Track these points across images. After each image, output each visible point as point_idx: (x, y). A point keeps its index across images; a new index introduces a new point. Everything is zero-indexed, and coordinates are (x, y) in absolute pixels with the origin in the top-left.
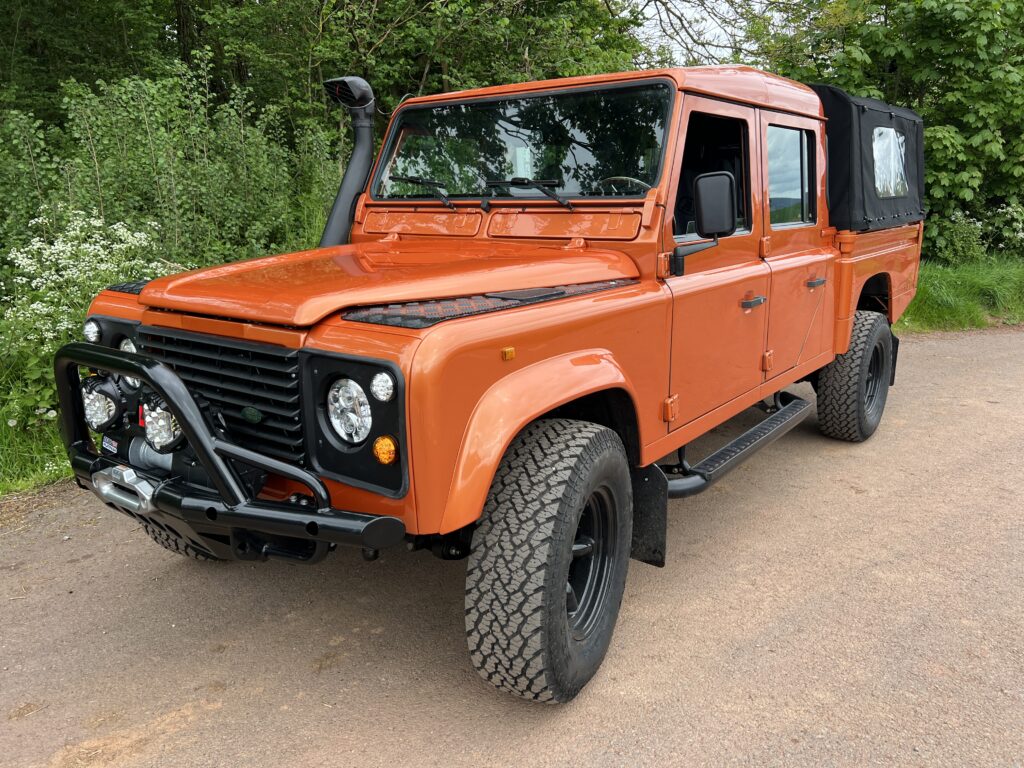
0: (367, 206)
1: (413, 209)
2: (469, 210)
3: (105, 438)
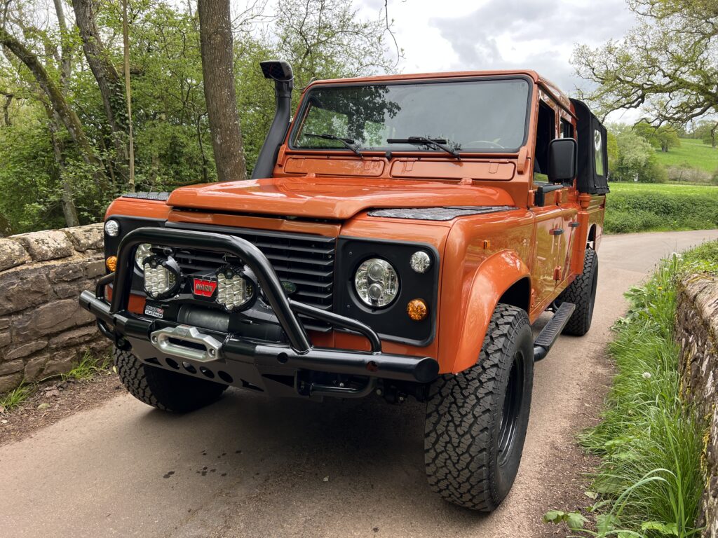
0: (287, 154)
1: (326, 157)
2: (374, 158)
3: (148, 307)
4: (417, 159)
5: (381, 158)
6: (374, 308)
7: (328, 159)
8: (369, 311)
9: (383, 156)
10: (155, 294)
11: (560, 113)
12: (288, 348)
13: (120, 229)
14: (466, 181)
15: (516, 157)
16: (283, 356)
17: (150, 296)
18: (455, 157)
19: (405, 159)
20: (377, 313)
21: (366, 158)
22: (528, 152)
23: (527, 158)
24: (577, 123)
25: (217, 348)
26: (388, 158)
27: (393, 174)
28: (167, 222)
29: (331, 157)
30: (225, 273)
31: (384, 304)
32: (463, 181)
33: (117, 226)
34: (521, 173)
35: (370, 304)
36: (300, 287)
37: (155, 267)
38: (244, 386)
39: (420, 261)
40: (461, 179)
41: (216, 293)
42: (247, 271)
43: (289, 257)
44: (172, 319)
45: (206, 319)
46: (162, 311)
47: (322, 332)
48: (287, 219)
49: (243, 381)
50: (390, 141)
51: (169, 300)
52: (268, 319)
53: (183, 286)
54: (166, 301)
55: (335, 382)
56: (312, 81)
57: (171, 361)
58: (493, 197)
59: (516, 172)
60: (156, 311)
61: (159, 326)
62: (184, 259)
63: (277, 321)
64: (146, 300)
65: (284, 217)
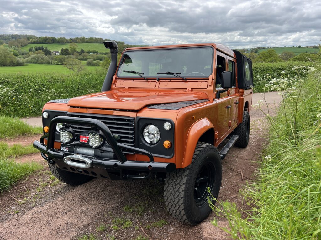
0: (116, 79)
2: (152, 80)
3: (62, 147)
4: (169, 81)
5: (155, 80)
6: (151, 144)
7: (133, 81)
8: (149, 145)
9: (156, 79)
10: (64, 142)
11: (228, 58)
12: (118, 161)
13: (49, 115)
14: (189, 89)
15: (208, 79)
16: (116, 165)
17: (62, 143)
18: (184, 80)
19: (164, 81)
20: (152, 146)
21: (149, 80)
22: (213, 77)
23: (212, 79)
24: (237, 61)
25: (90, 163)
26: (157, 80)
27: (160, 87)
28: (68, 112)
29: (134, 80)
30: (92, 133)
31: (155, 142)
32: (187, 89)
33: (47, 114)
34: (210, 86)
35: (149, 142)
36: (122, 137)
37: (64, 132)
38: (101, 177)
39: (167, 126)
40: (187, 88)
41: (89, 141)
42: (101, 132)
43: (117, 125)
44: (72, 151)
45: (85, 151)
46: (68, 148)
47: (131, 154)
48: (116, 110)
49: (101, 175)
50: (158, 73)
51: (70, 144)
52: (109, 150)
53: (76, 138)
54: (69, 144)
55: (137, 173)
56: (126, 48)
57: (72, 168)
58: (200, 96)
59: (208, 85)
60: (65, 149)
61: (67, 155)
62: (75, 127)
63: (113, 151)
64: (61, 144)
65: (115, 109)
